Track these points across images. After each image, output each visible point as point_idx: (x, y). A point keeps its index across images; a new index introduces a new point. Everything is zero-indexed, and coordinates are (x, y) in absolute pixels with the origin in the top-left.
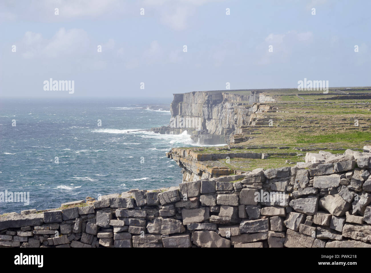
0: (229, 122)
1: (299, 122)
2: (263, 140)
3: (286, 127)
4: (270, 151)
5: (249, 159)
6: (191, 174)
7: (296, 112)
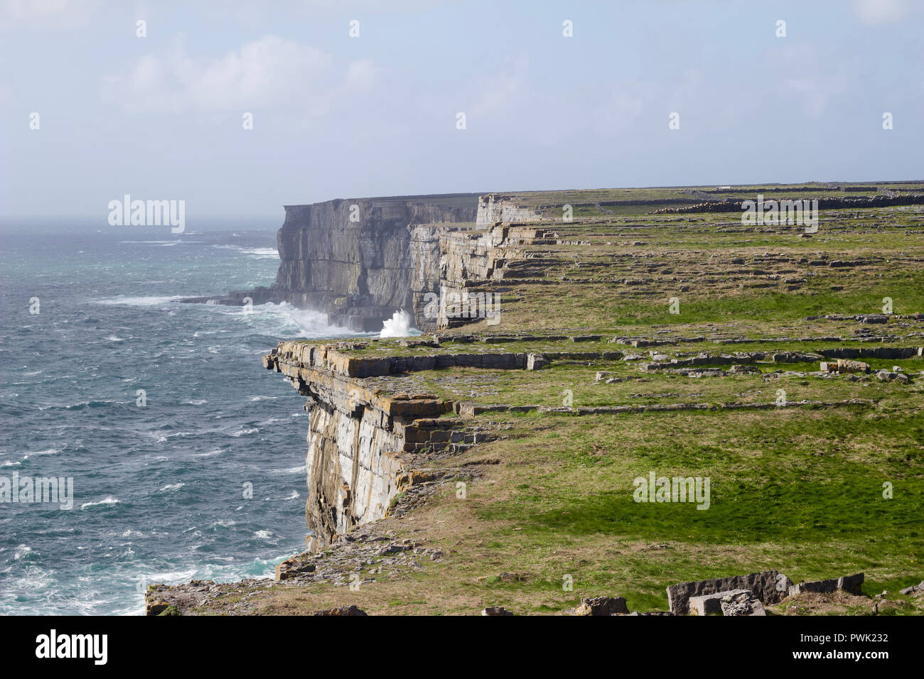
0: (425, 274)
1: (621, 268)
2: (526, 317)
3: (586, 282)
4: (549, 349)
5: (493, 370)
6: (332, 413)
7: (609, 243)
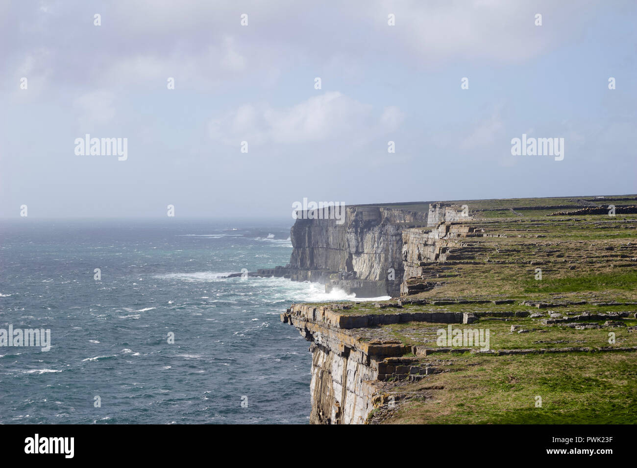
0: (392, 257)
1: (528, 254)
2: (462, 287)
3: (504, 263)
4: (478, 309)
5: (439, 324)
6: (328, 353)
7: (520, 236)
